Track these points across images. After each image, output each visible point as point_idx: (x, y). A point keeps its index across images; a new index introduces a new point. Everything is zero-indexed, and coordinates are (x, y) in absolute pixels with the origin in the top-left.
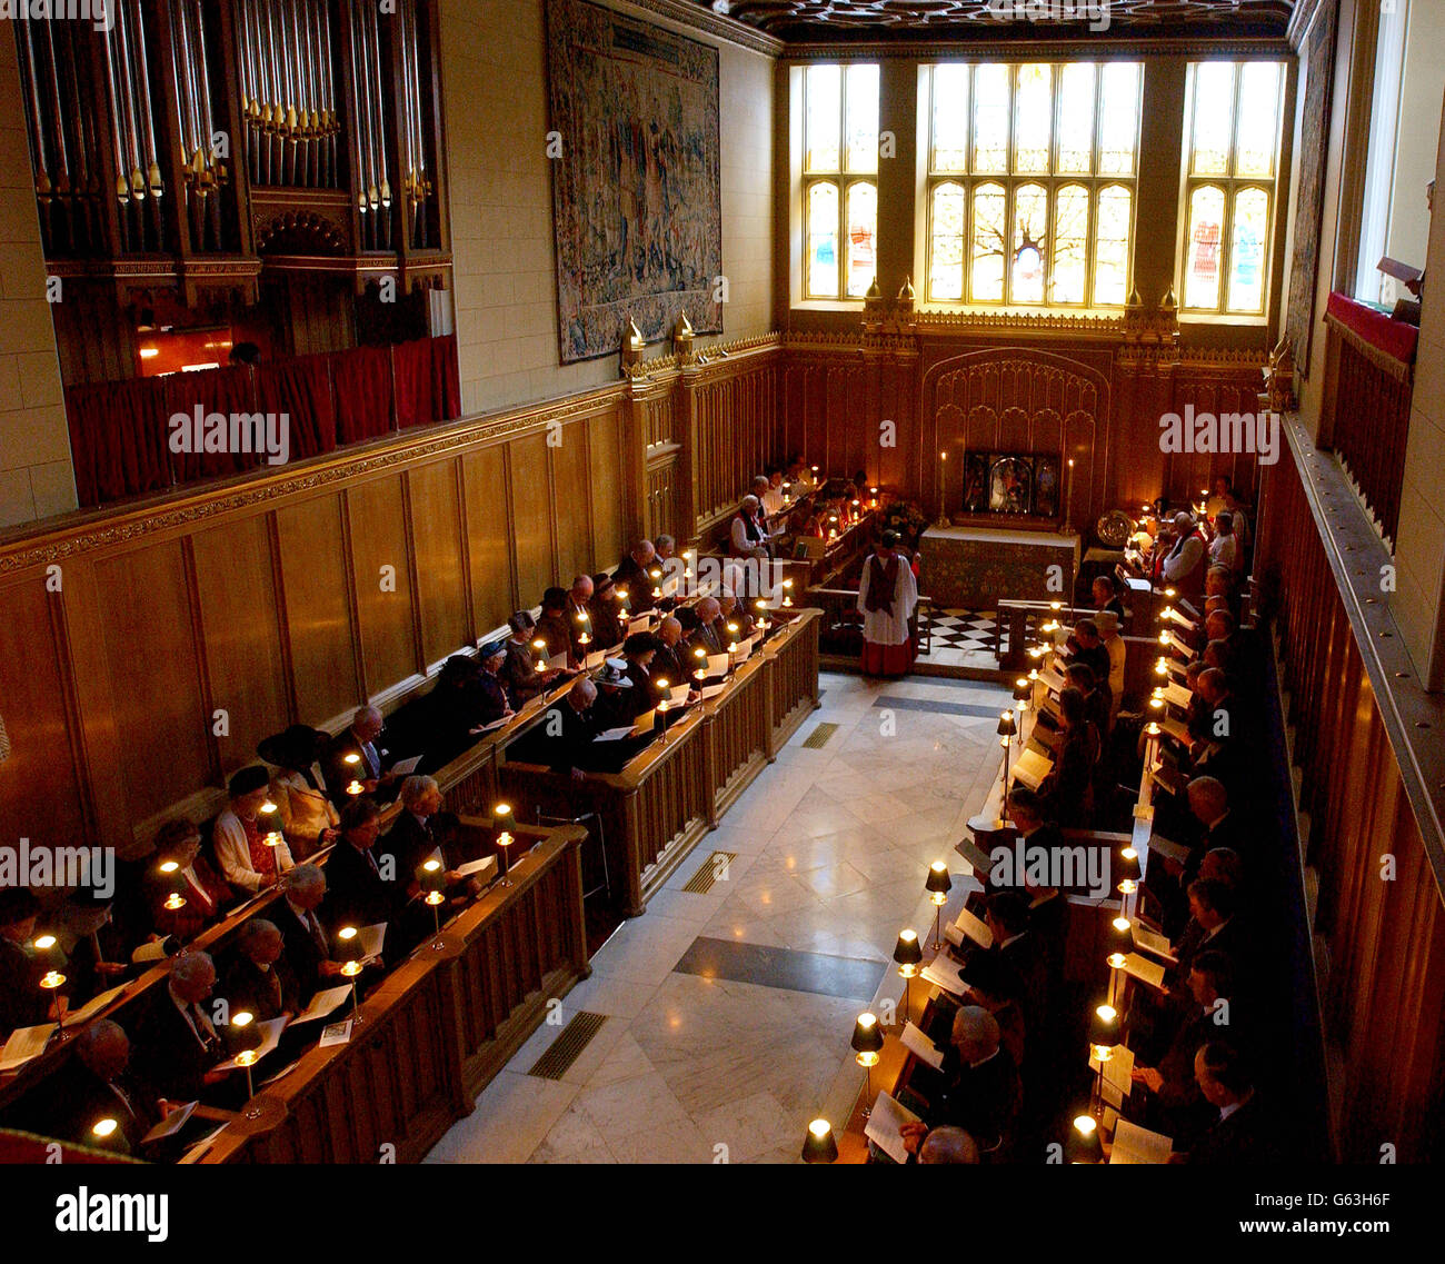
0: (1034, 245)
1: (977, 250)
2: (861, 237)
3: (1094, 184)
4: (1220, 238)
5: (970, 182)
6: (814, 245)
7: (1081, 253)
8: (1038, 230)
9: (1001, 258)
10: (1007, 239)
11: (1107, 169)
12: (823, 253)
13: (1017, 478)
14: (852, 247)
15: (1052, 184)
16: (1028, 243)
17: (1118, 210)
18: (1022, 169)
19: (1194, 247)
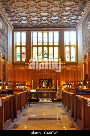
0: (46, 54)
1: (39, 55)
2: (23, 54)
3: (53, 46)
4: (69, 52)
5: (38, 46)
6: (17, 55)
7: (52, 55)
8: (47, 52)
9: (42, 56)
10: (43, 53)
11: (55, 44)
12: (18, 56)
13: (46, 83)
14: (22, 55)
15: (48, 46)
16: (45, 54)
17: (56, 50)
18: (44, 44)
19: (66, 54)
